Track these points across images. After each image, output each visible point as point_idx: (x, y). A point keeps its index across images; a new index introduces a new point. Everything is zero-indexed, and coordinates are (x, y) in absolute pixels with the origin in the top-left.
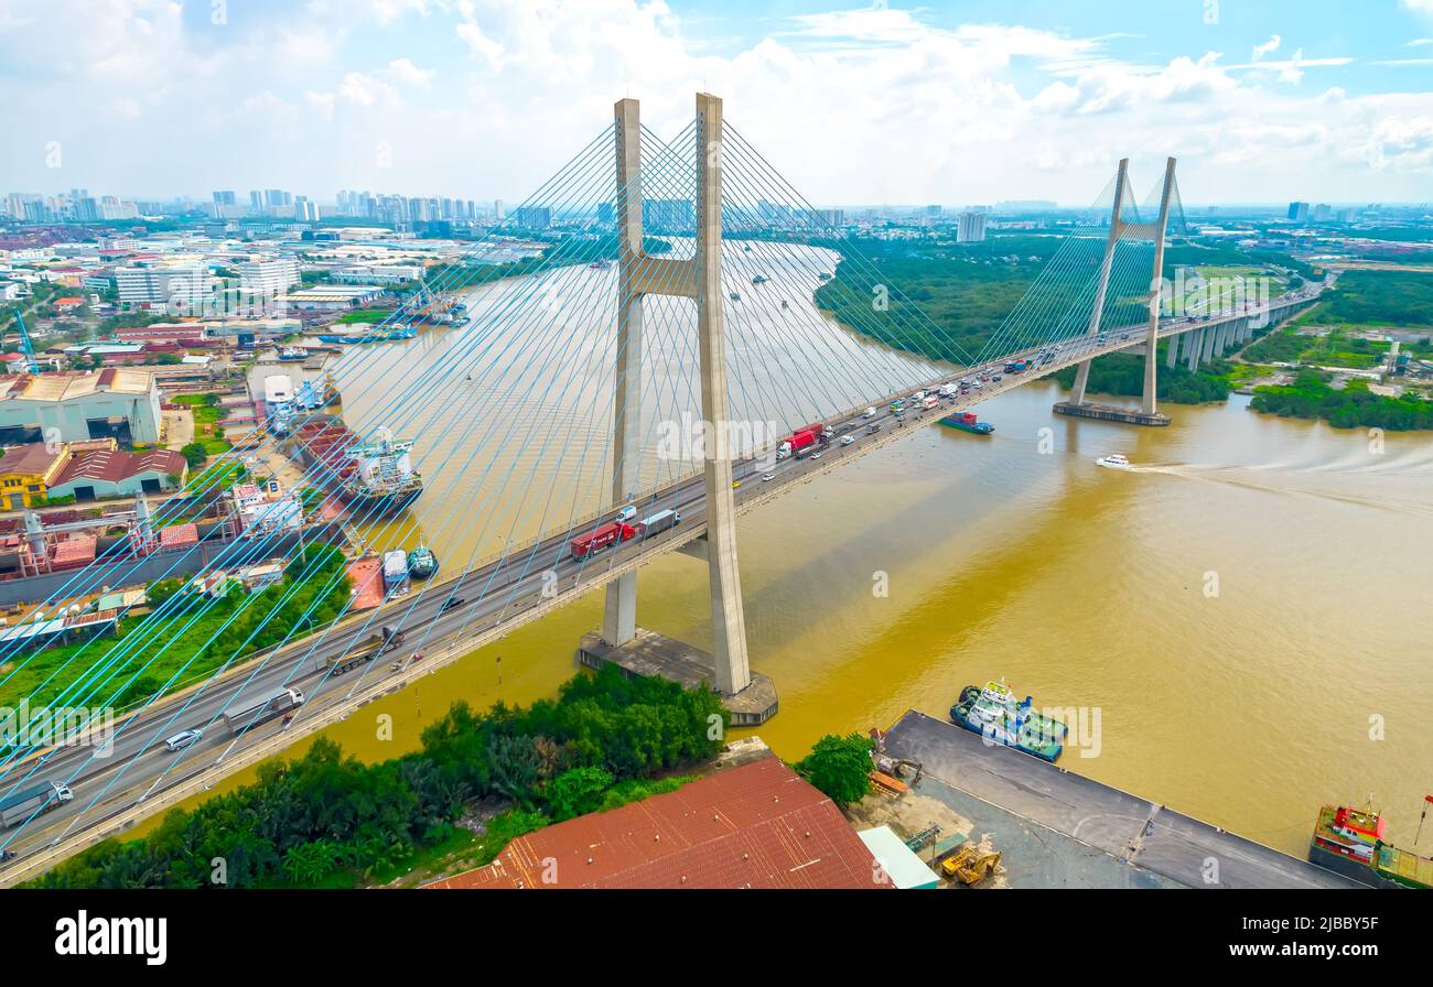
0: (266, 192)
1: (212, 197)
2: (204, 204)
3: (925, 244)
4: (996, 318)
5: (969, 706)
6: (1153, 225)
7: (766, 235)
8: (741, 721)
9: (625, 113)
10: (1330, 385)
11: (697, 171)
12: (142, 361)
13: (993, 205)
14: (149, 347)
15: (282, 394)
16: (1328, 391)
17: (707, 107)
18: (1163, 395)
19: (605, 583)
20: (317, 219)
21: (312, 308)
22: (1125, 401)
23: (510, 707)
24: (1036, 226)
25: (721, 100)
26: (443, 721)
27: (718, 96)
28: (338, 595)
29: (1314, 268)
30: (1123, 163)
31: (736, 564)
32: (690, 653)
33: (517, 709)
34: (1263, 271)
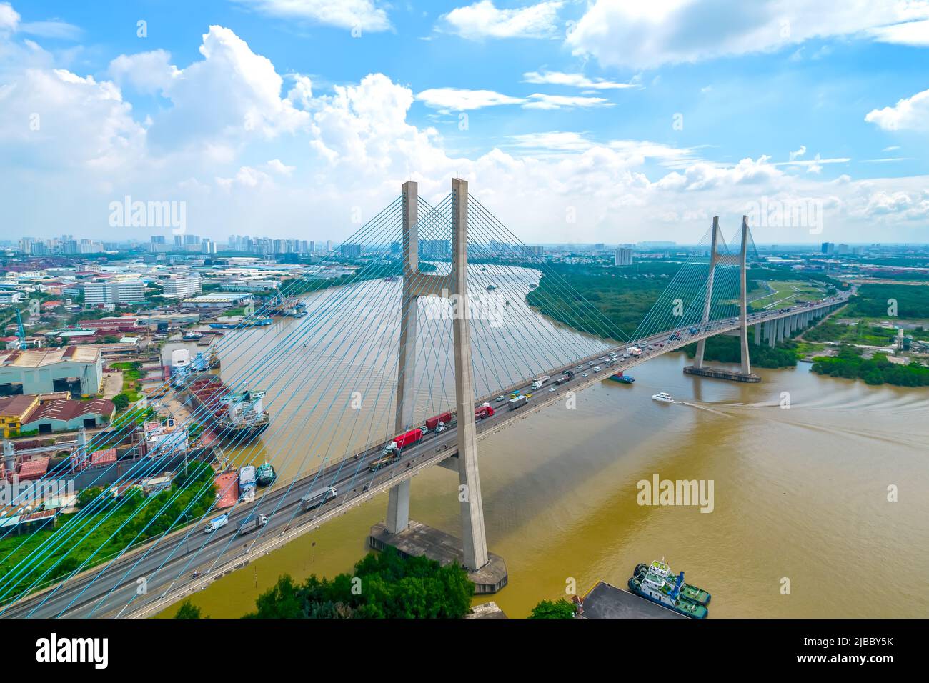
0: (184, 236)
1: (150, 239)
2: (145, 244)
3: (594, 267)
4: (641, 312)
5: (641, 578)
6: (737, 256)
7: (494, 261)
8: (482, 591)
9: (409, 190)
10: (862, 356)
11: (452, 223)
12: (94, 341)
13: (636, 243)
14: (100, 332)
15: (183, 361)
16: (861, 360)
17: (458, 187)
18: (754, 362)
19: (388, 488)
20: (215, 252)
21: (207, 307)
22: (731, 366)
23: (320, 580)
24: (664, 256)
25: (467, 182)
26: (272, 590)
27: (466, 180)
28: (207, 498)
29: (842, 283)
30: (716, 219)
31: (477, 475)
32: (446, 539)
33: (325, 581)
34: (810, 285)
